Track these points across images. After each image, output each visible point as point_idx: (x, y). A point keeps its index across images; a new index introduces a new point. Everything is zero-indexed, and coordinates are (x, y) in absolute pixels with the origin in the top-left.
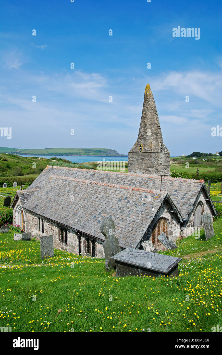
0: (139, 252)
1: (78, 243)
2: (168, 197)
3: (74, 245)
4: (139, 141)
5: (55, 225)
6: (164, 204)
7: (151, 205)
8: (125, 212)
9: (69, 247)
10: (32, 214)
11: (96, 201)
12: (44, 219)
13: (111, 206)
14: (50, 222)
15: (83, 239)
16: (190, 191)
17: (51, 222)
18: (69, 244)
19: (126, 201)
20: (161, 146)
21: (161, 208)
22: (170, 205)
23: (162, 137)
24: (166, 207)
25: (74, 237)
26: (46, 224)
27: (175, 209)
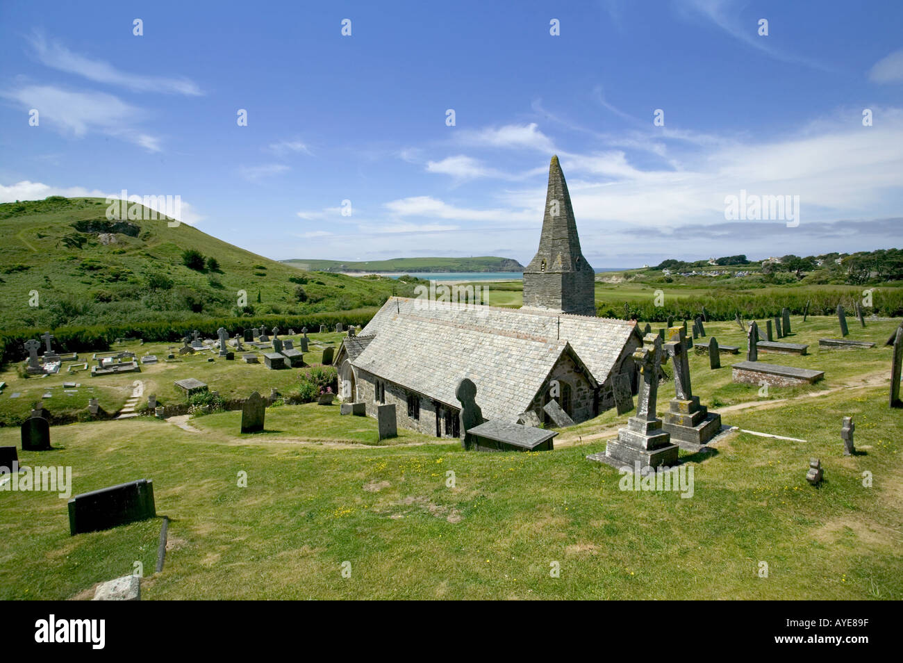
1: (435, 418)
2: (569, 348)
3: (429, 421)
4: (541, 253)
5: (402, 392)
7: (543, 361)
9: (422, 425)
10: (366, 374)
11: (462, 354)
12: (385, 383)
13: (484, 362)
15: (443, 412)
17: (396, 387)
18: (422, 420)
21: (558, 366)
22: (574, 360)
24: (569, 364)
26: (388, 391)
27: (583, 368)
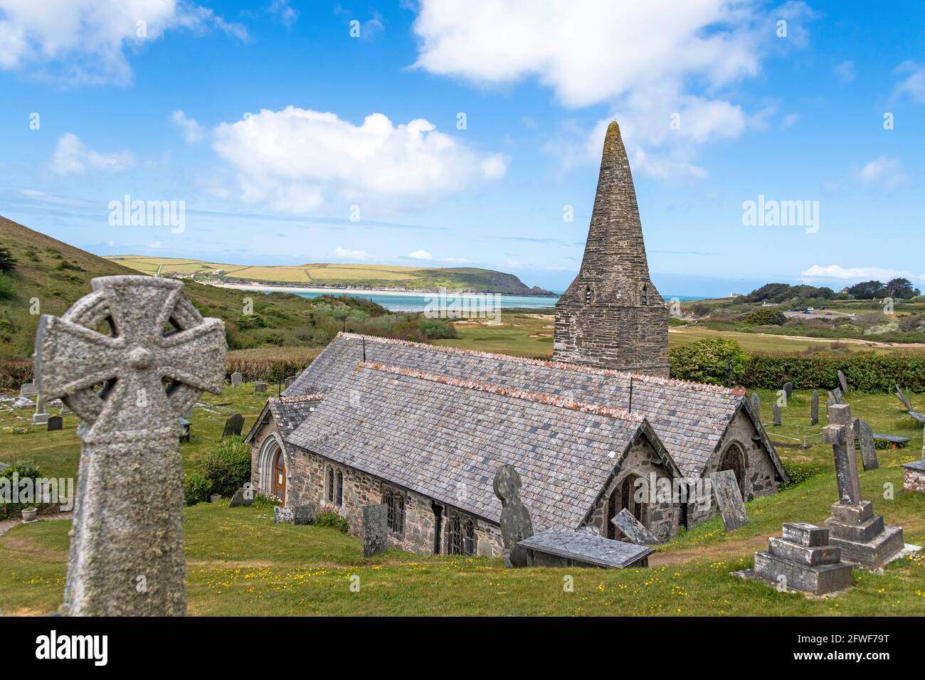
0: (572, 536)
1: (431, 530)
2: (646, 428)
3: (420, 535)
4: (586, 274)
5: (375, 487)
6: (637, 442)
7: (607, 444)
8: (546, 458)
9: (407, 542)
10: (310, 458)
11: (475, 430)
12: (344, 472)
14: (360, 479)
15: (445, 520)
16: (709, 414)
17: (364, 478)
18: (407, 534)
19: (548, 433)
20: (645, 289)
21: (630, 453)
22: (652, 446)
23: (647, 267)
24: (644, 452)
25: (423, 516)
26: (349, 486)
27: (665, 458)
